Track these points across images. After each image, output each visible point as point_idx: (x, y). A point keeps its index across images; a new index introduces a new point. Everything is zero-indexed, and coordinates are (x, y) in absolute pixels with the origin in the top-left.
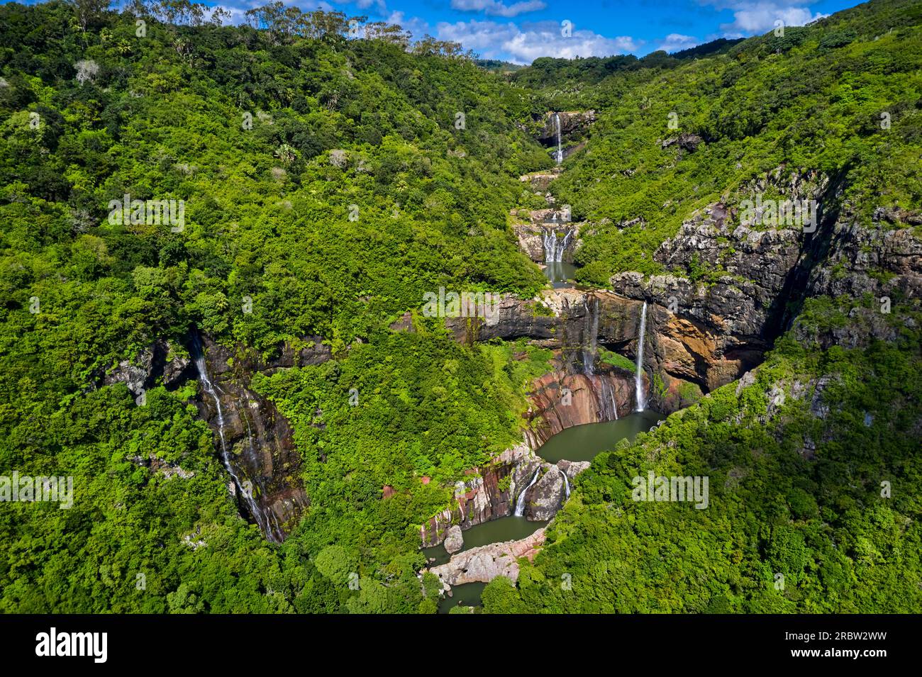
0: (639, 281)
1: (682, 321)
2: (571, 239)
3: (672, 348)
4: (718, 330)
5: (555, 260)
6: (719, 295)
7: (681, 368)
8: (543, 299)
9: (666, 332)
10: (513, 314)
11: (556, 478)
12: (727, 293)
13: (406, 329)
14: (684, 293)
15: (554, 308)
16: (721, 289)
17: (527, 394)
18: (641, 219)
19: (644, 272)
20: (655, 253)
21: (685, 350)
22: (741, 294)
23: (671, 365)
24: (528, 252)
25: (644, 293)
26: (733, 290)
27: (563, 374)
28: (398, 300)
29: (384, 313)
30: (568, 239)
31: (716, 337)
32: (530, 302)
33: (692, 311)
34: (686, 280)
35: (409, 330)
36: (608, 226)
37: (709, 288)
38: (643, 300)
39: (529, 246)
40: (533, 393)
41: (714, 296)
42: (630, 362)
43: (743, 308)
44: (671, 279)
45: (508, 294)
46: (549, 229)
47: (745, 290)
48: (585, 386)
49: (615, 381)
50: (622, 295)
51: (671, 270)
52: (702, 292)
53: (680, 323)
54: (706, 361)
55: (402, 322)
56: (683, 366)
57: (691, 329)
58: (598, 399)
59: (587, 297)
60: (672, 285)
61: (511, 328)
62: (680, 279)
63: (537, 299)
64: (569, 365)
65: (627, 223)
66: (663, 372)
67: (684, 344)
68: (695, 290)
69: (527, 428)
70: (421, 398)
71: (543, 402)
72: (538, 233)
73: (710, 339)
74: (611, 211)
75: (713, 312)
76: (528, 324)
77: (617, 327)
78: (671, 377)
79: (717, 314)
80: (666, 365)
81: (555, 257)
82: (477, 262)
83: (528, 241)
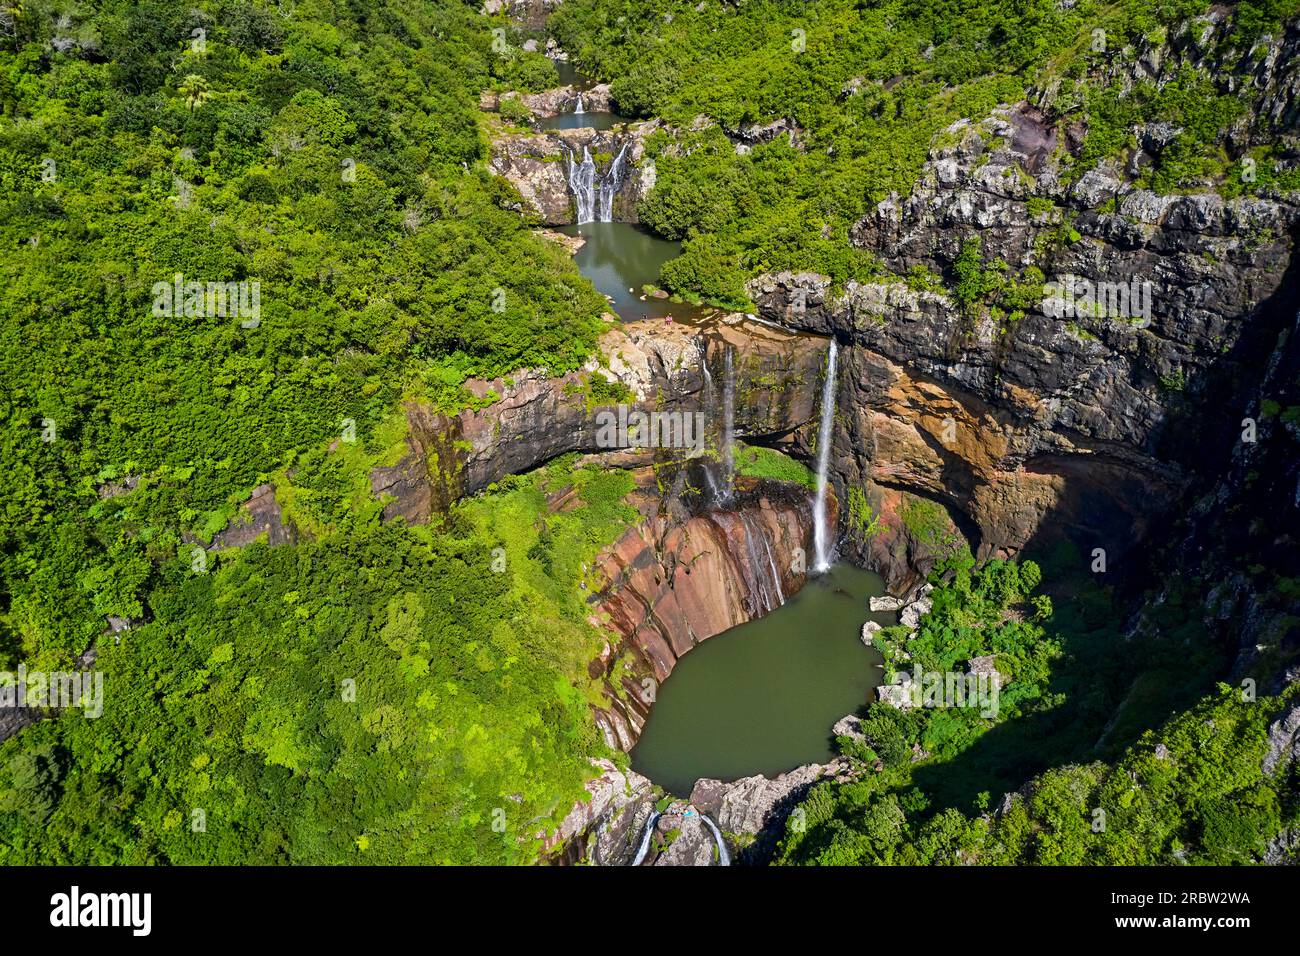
0: (821, 293)
1: (924, 386)
2: (629, 168)
3: (892, 438)
4: (1021, 418)
5: (597, 219)
6: (1035, 343)
7: (910, 475)
8: (604, 363)
9: (883, 406)
10: (538, 414)
11: (697, 843)
12: (1056, 340)
13: (262, 538)
14: (936, 330)
15: (634, 384)
16: (1039, 328)
17: (590, 600)
18: (789, 122)
19: (832, 275)
20: (856, 226)
21: (921, 442)
22: (1097, 346)
23: (887, 469)
24: (538, 206)
25: (829, 320)
26: (1075, 336)
27: (661, 524)
28: (226, 463)
29: (189, 514)
30: (621, 165)
31: (1010, 429)
32: (576, 375)
33: (954, 371)
34: (943, 300)
35: (274, 535)
36: (708, 135)
37: (1006, 323)
38: (827, 336)
39: (539, 193)
40: (604, 593)
41: (1021, 345)
42: (796, 466)
43: (1094, 377)
44: (903, 294)
45: (524, 372)
46: (577, 146)
47: (1111, 341)
48: (711, 545)
49: (772, 517)
50: (778, 325)
51: (903, 272)
52: (987, 331)
53: (918, 389)
54: (976, 473)
55: (248, 519)
56: (914, 472)
57: (945, 404)
58: (740, 570)
59: (705, 344)
60: (906, 308)
61: (536, 446)
62: (926, 295)
63: (590, 367)
64: (674, 504)
65: (756, 130)
66: (870, 483)
67: (919, 428)
68: (967, 324)
69: (606, 705)
70: (334, 748)
71: (629, 612)
72: (554, 157)
73: (994, 431)
74: (713, 100)
75: (1015, 379)
76: (575, 427)
77: (775, 403)
78: (882, 489)
79: (1023, 385)
80: (876, 471)
81: (597, 212)
82: (436, 307)
83: (535, 181)
